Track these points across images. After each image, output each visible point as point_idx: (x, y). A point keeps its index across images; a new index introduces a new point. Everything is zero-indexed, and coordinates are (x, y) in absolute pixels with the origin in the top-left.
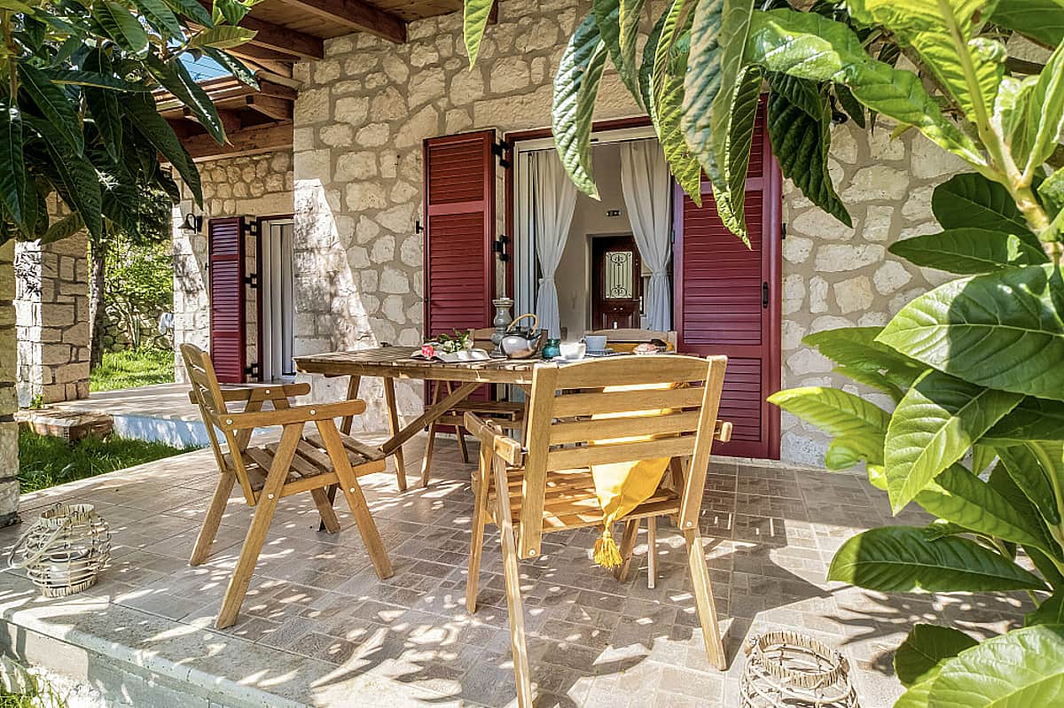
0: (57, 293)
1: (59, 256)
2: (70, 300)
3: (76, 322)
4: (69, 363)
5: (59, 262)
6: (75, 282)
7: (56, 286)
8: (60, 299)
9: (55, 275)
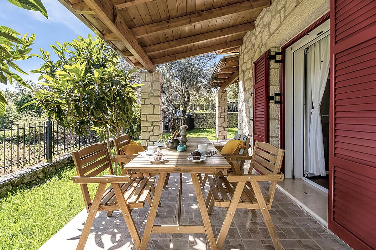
0: (221, 115)
1: (221, 107)
2: (224, 117)
3: (224, 122)
4: (223, 131)
5: (221, 108)
6: (224, 113)
7: (221, 114)
8: (221, 117)
9: (220, 111)
